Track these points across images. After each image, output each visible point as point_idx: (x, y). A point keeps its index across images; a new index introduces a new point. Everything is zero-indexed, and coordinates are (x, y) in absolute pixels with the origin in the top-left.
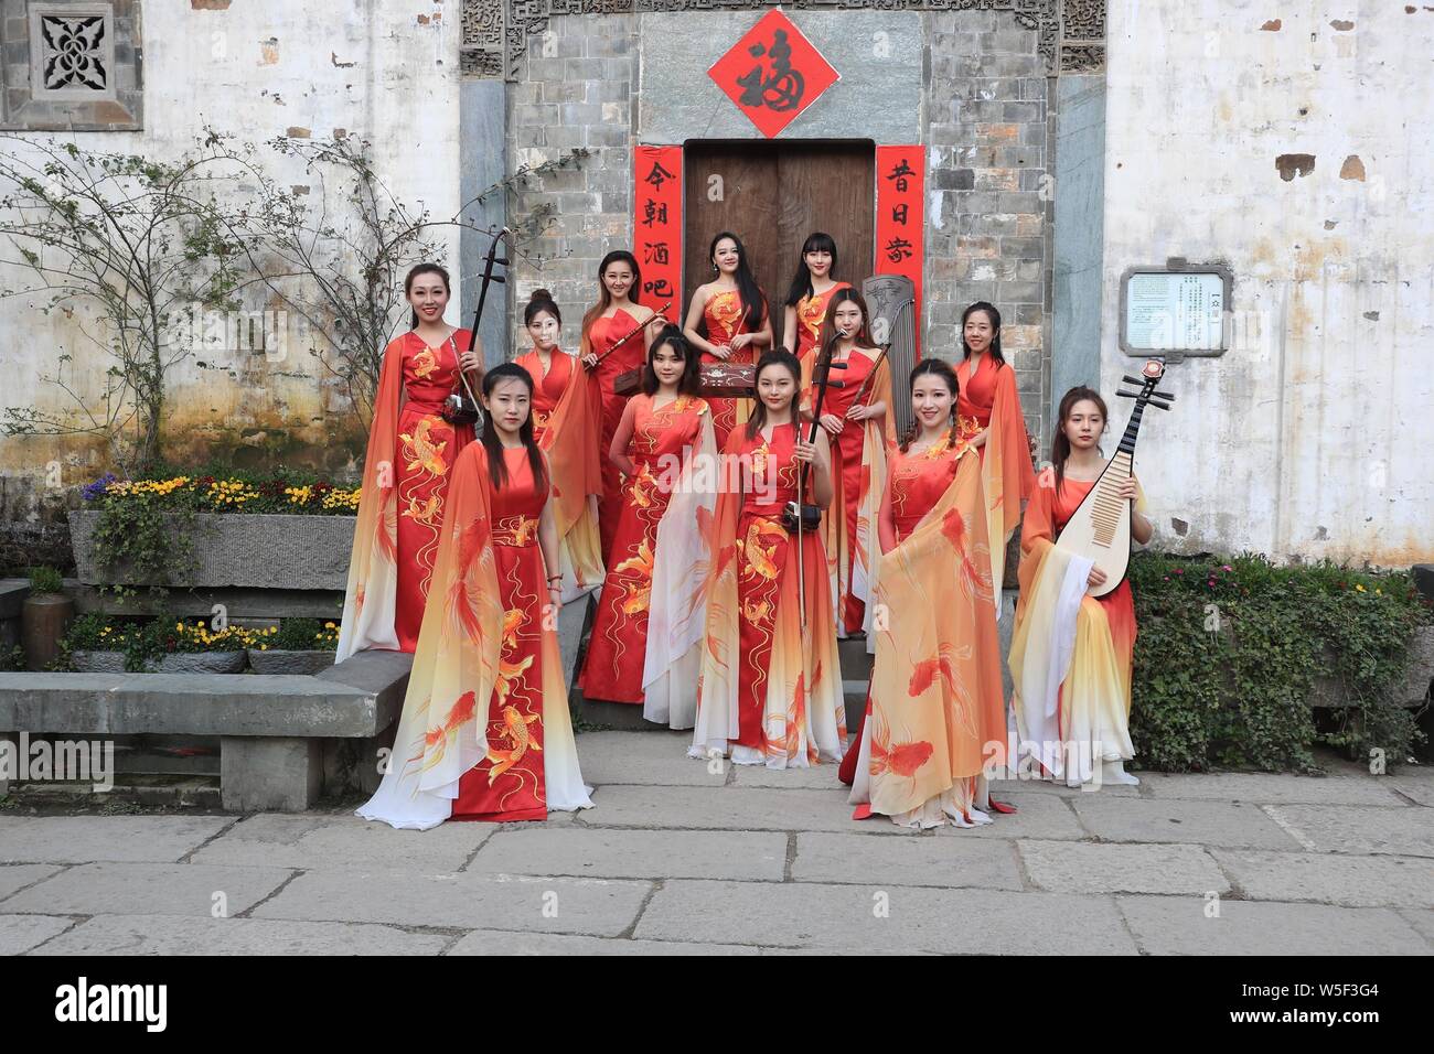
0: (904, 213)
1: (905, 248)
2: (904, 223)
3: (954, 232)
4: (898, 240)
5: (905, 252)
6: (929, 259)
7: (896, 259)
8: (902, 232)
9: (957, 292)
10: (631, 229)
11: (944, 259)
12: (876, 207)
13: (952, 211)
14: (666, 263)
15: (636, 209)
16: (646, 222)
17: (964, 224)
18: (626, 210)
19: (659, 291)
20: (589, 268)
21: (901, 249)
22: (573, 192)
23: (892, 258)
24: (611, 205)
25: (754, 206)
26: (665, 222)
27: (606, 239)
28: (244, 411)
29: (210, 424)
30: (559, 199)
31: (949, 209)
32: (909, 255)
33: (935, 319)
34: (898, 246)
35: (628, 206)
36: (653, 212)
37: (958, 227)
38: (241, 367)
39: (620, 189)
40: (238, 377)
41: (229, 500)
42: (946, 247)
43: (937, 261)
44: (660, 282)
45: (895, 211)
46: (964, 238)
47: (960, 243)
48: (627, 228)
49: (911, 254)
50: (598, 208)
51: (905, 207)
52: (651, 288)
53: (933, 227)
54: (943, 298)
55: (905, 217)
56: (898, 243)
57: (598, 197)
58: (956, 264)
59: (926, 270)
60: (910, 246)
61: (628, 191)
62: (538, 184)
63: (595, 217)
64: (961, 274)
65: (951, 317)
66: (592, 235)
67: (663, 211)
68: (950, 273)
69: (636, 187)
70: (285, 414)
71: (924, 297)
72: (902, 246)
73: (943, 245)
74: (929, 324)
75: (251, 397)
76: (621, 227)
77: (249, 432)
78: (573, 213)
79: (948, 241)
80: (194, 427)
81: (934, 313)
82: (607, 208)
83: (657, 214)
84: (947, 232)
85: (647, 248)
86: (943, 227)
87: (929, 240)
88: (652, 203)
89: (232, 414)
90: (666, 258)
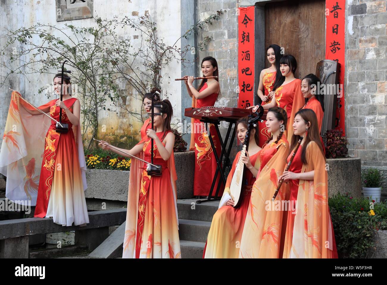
0: (337, 29)
1: (337, 46)
2: (337, 34)
3: (358, 36)
4: (335, 42)
5: (337, 47)
6: (347, 50)
7: (334, 52)
8: (336, 38)
9: (359, 66)
10: (237, 45)
11: (354, 50)
12: (326, 27)
13: (357, 25)
14: (249, 60)
15: (239, 37)
16: (242, 42)
17: (362, 32)
18: (235, 37)
19: (247, 73)
20: (224, 64)
21: (336, 46)
22: (218, 30)
23: (332, 51)
24: (231, 36)
25: (292, 30)
26: (249, 41)
27: (229, 51)
28: (121, 128)
29: (111, 134)
30: (214, 34)
31: (355, 24)
32: (339, 49)
33: (350, 80)
34: (335, 45)
35: (236, 35)
36: (244, 37)
37: (360, 33)
38: (120, 111)
39: (233, 28)
40: (119, 115)
41: (92, 163)
42: (355, 44)
43: (351, 51)
44: (247, 68)
45: (333, 28)
46: (362, 38)
47: (360, 41)
48: (236, 45)
49: (340, 49)
50: (226, 37)
51: (337, 26)
52: (244, 72)
53: (349, 34)
54: (353, 69)
55: (337, 30)
56: (335, 44)
57: (226, 32)
58: (359, 52)
59: (346, 56)
60: (339, 44)
61: (236, 28)
62: (207, 27)
63: (225, 41)
64: (361, 56)
65: (357, 79)
66: (224, 49)
67: (248, 36)
68: (356, 56)
69: (239, 26)
70: (132, 129)
71: (346, 69)
72: (336, 45)
73: (354, 43)
74: (348, 82)
75: (122, 122)
76: (234, 44)
77: (122, 137)
78: (218, 40)
79: (355, 41)
80: (107, 135)
81: (350, 77)
82: (229, 37)
83: (246, 38)
84: (355, 36)
85: (243, 54)
86: (353, 34)
87: (347, 40)
88: (244, 33)
89: (117, 130)
90: (249, 58)
